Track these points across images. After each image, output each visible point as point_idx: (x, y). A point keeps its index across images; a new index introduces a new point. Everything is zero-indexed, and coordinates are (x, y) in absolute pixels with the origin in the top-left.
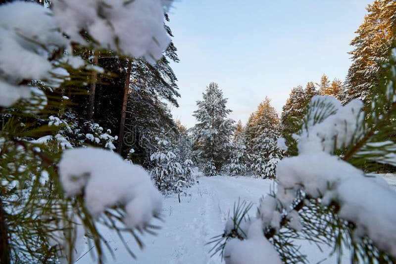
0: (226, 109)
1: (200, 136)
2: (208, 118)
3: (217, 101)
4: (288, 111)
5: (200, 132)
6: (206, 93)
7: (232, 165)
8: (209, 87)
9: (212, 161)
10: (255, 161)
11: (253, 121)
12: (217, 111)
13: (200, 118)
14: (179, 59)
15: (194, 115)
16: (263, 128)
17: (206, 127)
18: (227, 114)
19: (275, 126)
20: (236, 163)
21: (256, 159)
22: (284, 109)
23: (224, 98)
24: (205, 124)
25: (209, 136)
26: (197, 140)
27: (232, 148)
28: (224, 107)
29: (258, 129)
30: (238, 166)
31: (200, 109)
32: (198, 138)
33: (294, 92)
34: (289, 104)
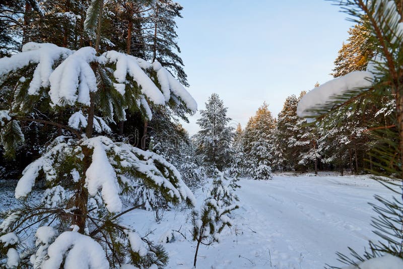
0: (226, 117)
1: (203, 142)
2: (211, 126)
3: (218, 110)
4: (283, 118)
5: (203, 138)
6: (208, 103)
7: (232, 169)
8: (211, 97)
9: (215, 165)
10: (250, 166)
11: (251, 125)
12: (218, 120)
13: (203, 125)
14: (189, 84)
15: (197, 123)
16: (261, 133)
17: (208, 133)
18: (227, 122)
19: (272, 131)
20: (235, 167)
21: (250, 164)
22: (279, 116)
23: (224, 107)
24: (208, 131)
25: (211, 142)
26: (201, 146)
27: (232, 153)
28: (225, 115)
29: (256, 133)
30: (237, 169)
31: (203, 117)
32: (202, 144)
33: (288, 101)
34: (284, 112)
